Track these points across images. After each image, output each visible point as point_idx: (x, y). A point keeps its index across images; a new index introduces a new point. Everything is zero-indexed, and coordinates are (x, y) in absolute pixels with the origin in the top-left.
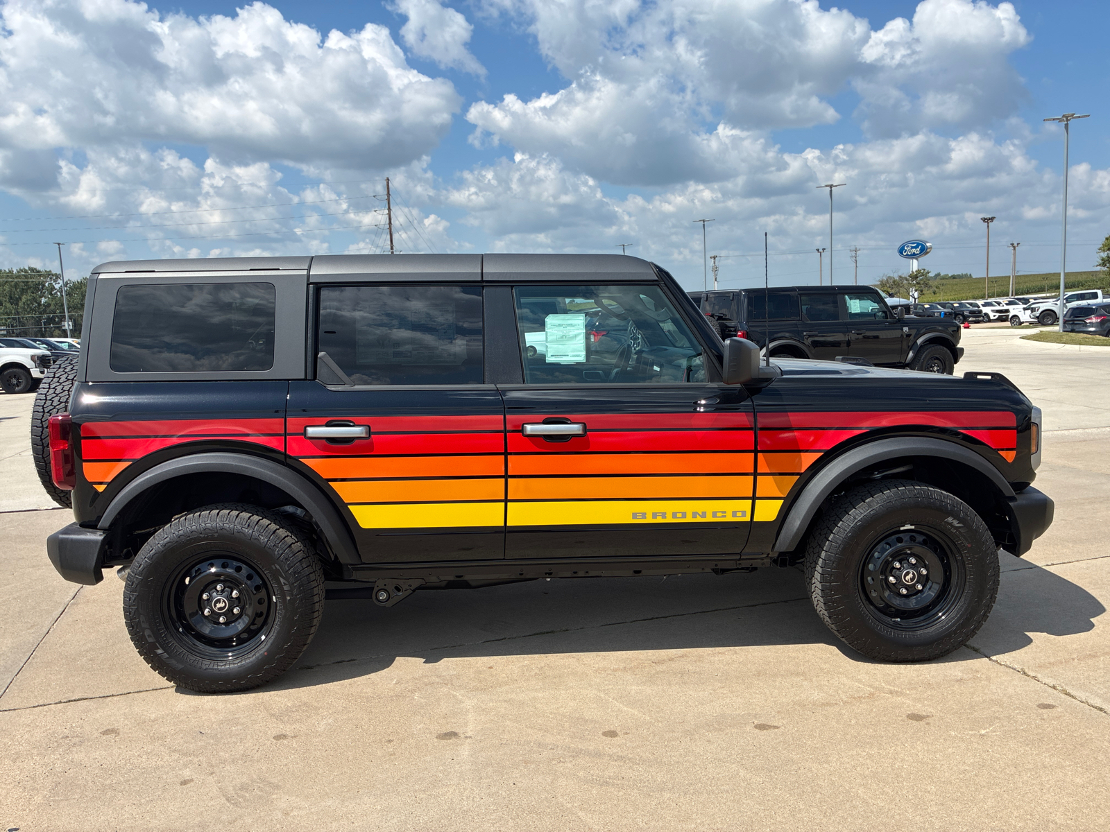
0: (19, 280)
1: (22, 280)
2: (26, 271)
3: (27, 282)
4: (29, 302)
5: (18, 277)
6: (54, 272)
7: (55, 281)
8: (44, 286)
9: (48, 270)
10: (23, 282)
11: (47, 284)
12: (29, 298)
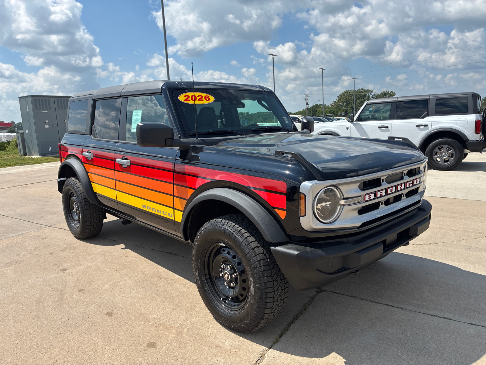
0: (357, 94)
1: (358, 94)
2: (360, 90)
3: (360, 94)
4: (360, 103)
5: (357, 92)
6: (370, 90)
7: (370, 94)
8: (366, 96)
9: (368, 89)
10: (359, 94)
11: (367, 95)
12: (360, 101)
